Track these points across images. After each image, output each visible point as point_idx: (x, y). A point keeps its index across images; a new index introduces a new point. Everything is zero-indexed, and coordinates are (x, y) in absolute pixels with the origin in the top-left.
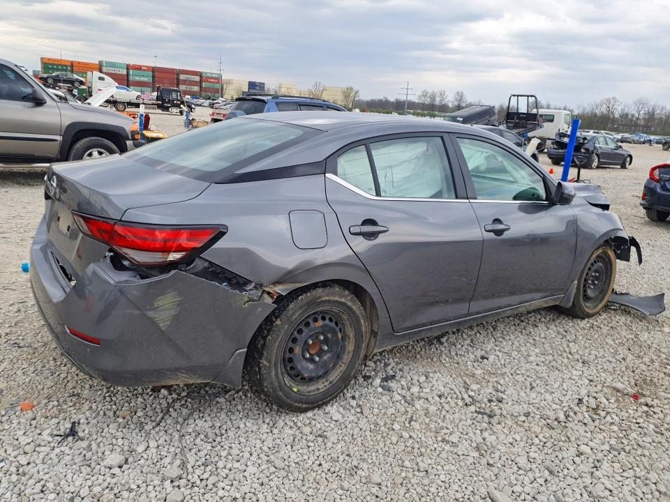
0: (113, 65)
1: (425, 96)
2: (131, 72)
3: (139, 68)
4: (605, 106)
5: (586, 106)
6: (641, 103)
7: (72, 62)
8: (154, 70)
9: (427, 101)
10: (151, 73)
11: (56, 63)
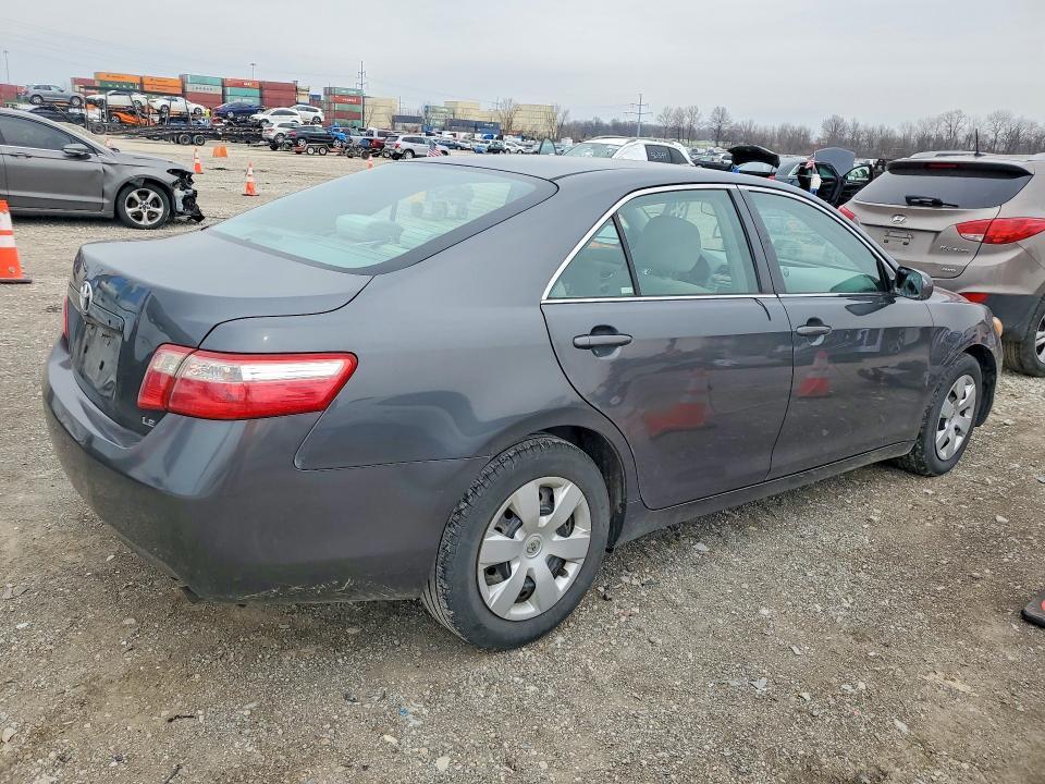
0: (202, 81)
1: (667, 116)
2: (228, 90)
3: (240, 84)
4: (944, 124)
5: (915, 125)
6: (999, 117)
7: (141, 78)
8: (262, 87)
9: (672, 123)
10: (257, 92)
11: (118, 80)
